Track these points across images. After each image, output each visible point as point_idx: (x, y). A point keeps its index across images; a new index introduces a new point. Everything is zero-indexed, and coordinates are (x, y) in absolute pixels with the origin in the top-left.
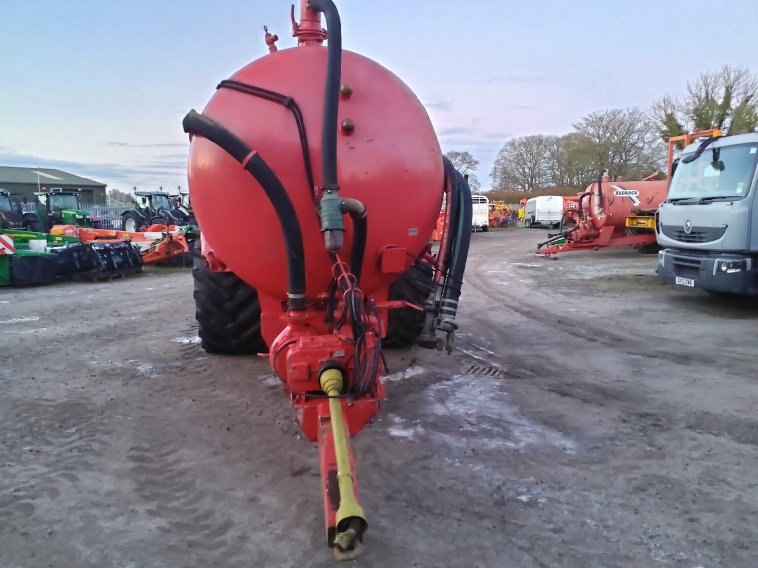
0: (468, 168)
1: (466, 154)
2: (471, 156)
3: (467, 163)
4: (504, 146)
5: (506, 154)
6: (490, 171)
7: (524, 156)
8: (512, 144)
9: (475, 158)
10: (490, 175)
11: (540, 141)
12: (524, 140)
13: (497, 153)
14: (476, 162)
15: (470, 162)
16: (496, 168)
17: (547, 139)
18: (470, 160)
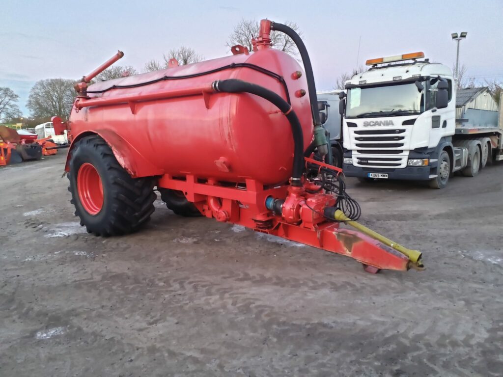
0: (10, 100)
1: (7, 89)
2: (12, 91)
3: (9, 96)
4: (34, 85)
5: (37, 91)
6: (26, 103)
7: (52, 93)
8: (41, 83)
9: (15, 93)
10: (26, 106)
11: (61, 83)
12: (50, 81)
13: (30, 90)
14: (16, 96)
15: (12, 96)
16: (30, 101)
17: (67, 82)
18: (11, 94)
